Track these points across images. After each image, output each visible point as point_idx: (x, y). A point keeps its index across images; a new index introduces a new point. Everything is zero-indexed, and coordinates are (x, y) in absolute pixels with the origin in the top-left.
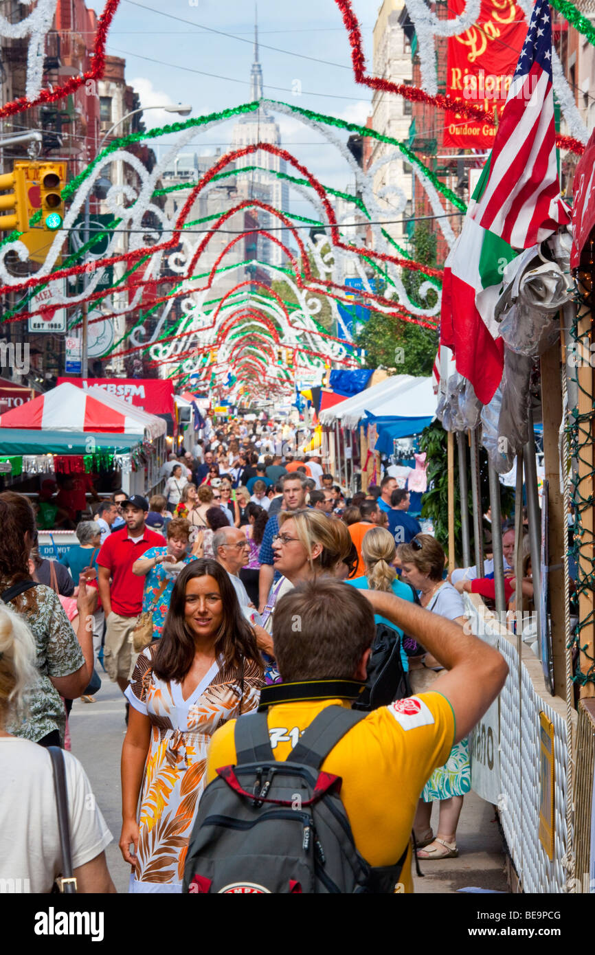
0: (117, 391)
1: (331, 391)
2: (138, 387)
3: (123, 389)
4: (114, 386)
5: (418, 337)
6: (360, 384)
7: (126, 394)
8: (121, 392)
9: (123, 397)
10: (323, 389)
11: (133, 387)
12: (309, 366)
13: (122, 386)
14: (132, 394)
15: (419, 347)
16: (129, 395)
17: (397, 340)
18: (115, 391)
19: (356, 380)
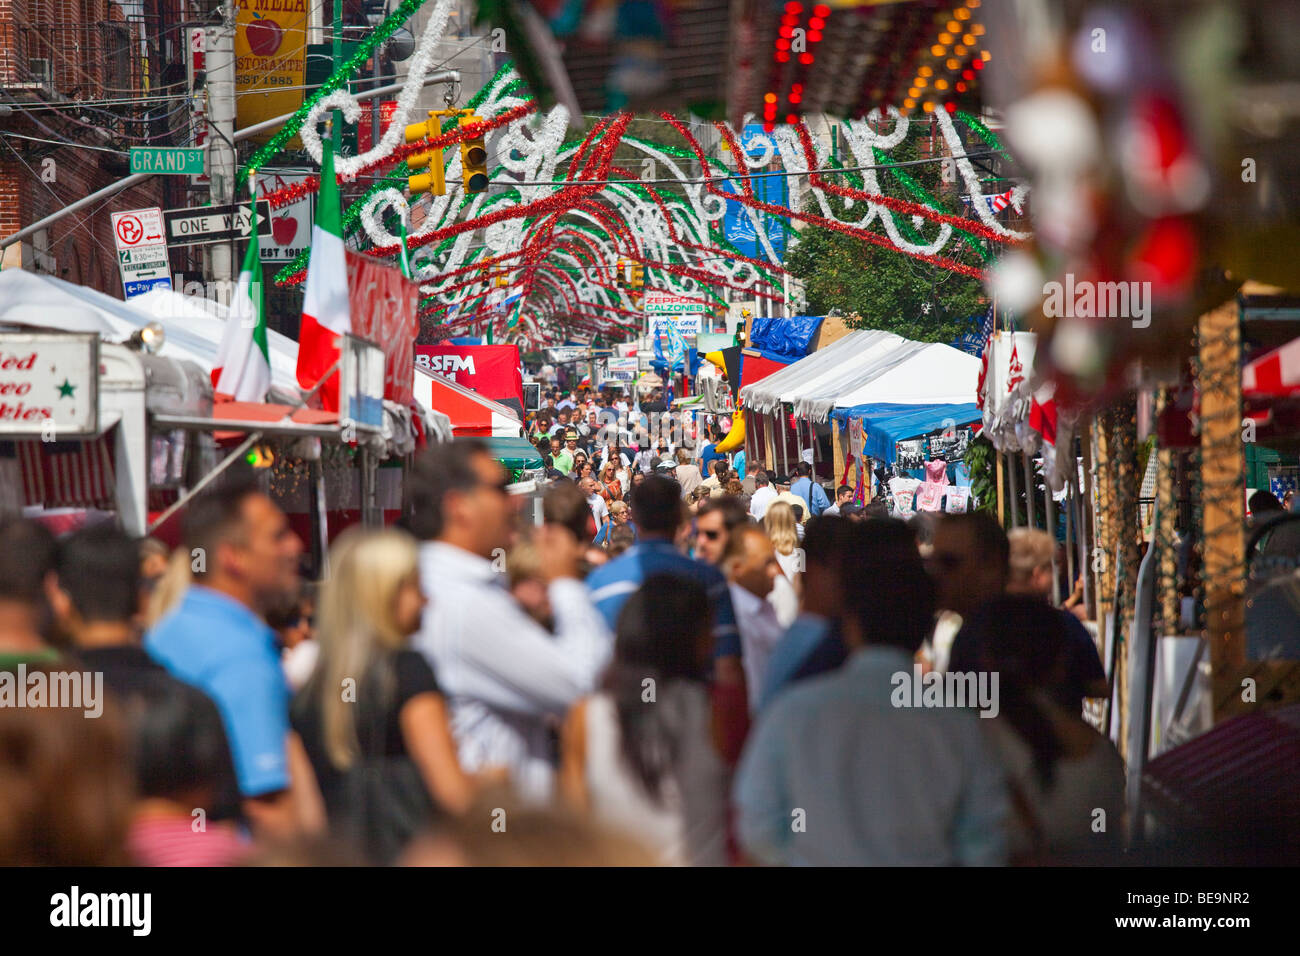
0: (432, 364)
1: (757, 354)
2: (463, 359)
3: (441, 361)
4: (427, 357)
5: (897, 267)
6: (802, 340)
7: (445, 369)
8: (438, 366)
9: (441, 373)
10: (744, 351)
11: (457, 359)
12: (673, 288)
13: (440, 358)
14: (455, 368)
15: (899, 281)
16: (450, 369)
17: (862, 269)
18: (428, 365)
19: (794, 334)
